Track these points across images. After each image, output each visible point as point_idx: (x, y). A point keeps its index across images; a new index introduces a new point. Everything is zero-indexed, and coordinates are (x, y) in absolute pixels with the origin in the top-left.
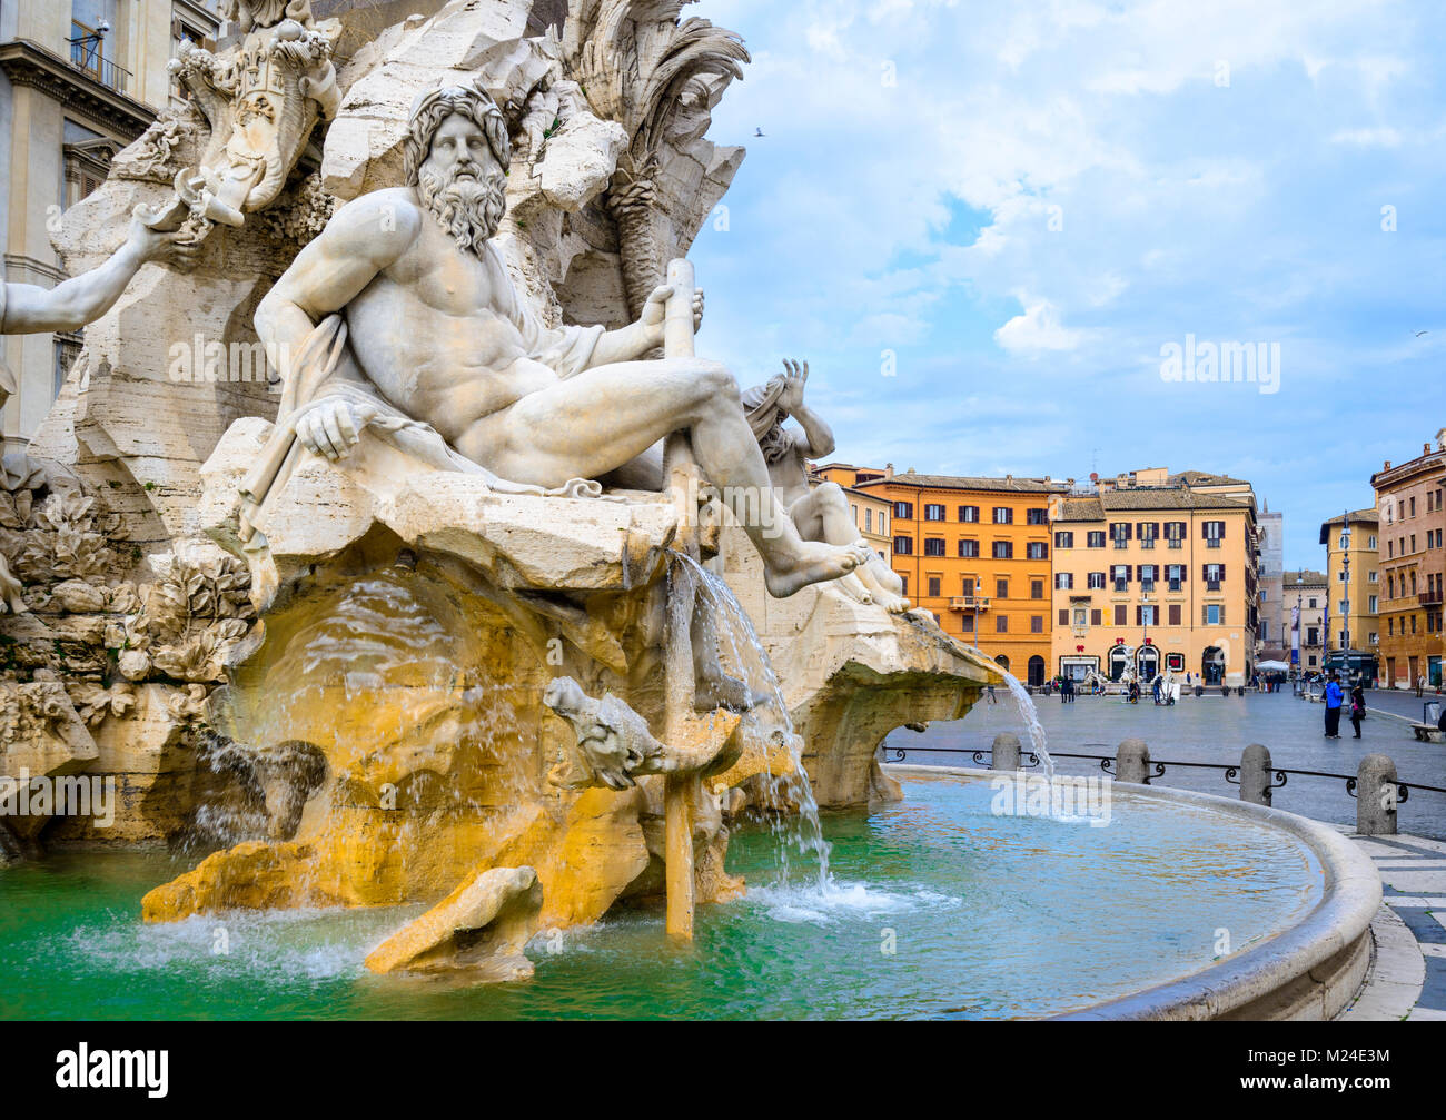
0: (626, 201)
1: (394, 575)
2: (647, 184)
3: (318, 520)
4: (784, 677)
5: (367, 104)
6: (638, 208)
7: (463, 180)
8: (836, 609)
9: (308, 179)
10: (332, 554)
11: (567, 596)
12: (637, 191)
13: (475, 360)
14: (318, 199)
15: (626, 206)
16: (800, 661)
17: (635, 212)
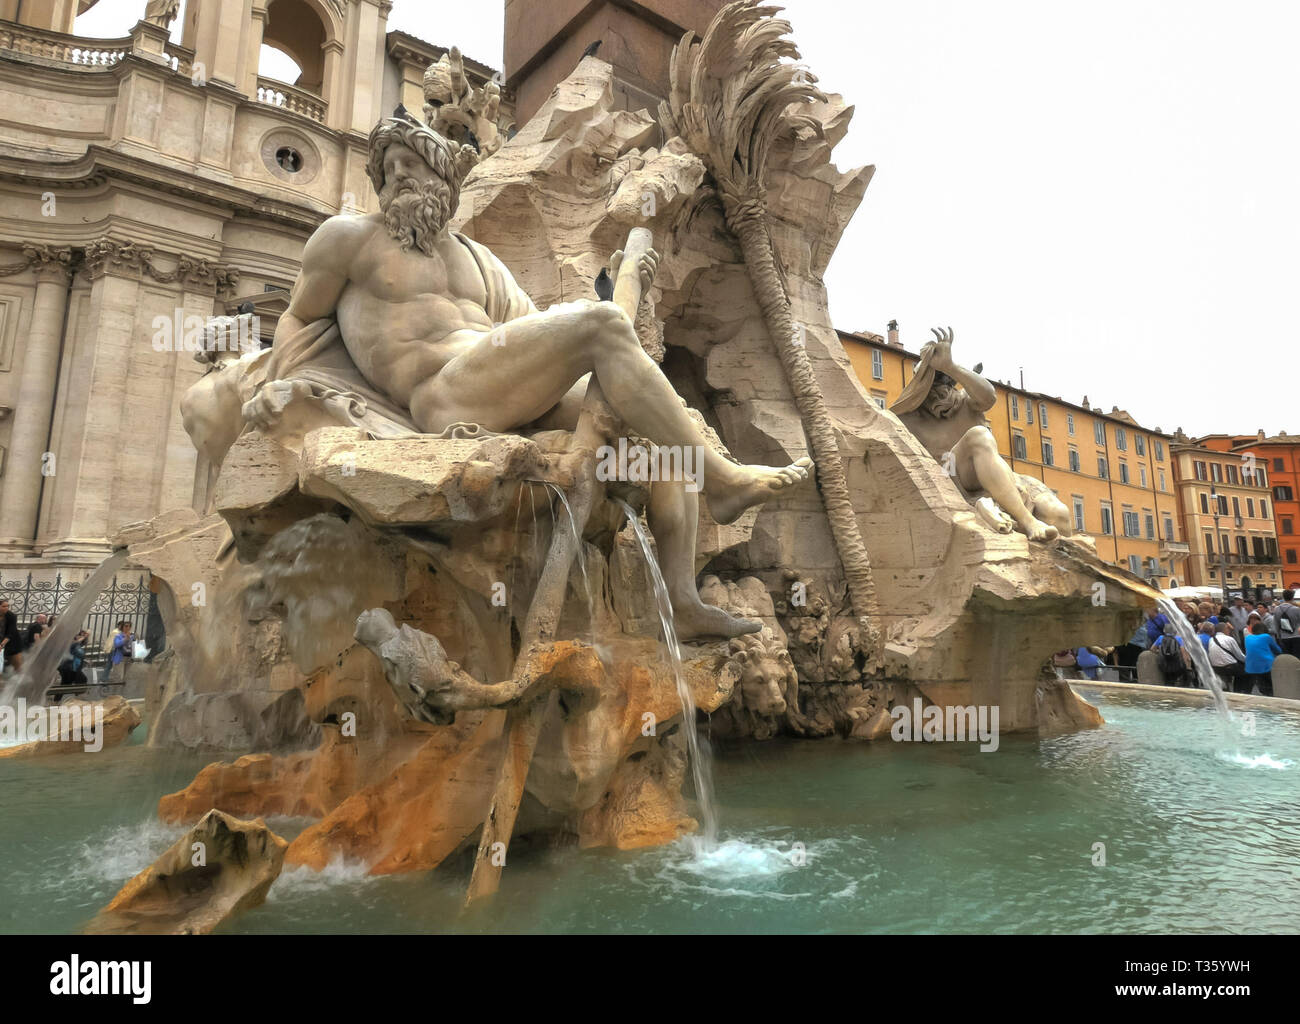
0: (738, 219)
2: (752, 202)
3: (250, 479)
4: (932, 605)
6: (747, 223)
7: (403, 194)
8: (971, 539)
10: (261, 507)
12: (744, 209)
15: (739, 223)
16: (945, 588)
17: (747, 226)
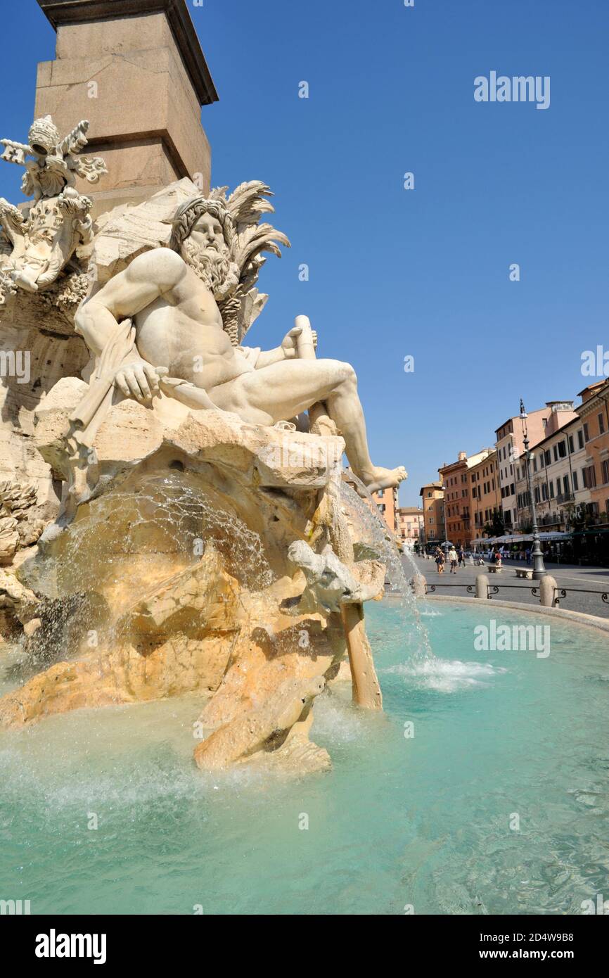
0: (227, 308)
1: (171, 482)
3: (130, 438)
5: (117, 231)
6: (233, 311)
7: (210, 249)
9: (70, 276)
10: (137, 462)
11: (284, 490)
12: (233, 303)
13: (216, 351)
14: (76, 286)
15: (227, 310)
17: (231, 313)
